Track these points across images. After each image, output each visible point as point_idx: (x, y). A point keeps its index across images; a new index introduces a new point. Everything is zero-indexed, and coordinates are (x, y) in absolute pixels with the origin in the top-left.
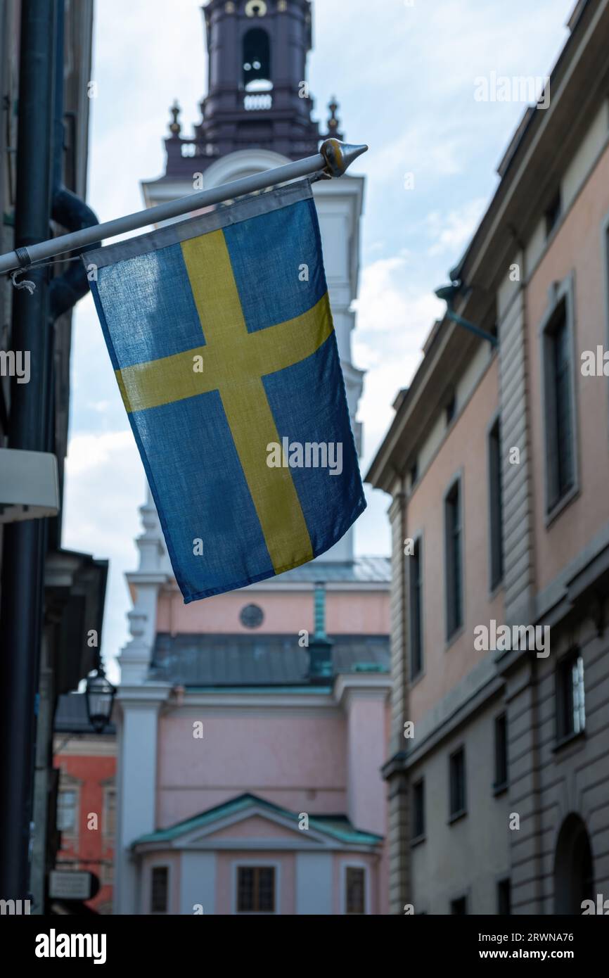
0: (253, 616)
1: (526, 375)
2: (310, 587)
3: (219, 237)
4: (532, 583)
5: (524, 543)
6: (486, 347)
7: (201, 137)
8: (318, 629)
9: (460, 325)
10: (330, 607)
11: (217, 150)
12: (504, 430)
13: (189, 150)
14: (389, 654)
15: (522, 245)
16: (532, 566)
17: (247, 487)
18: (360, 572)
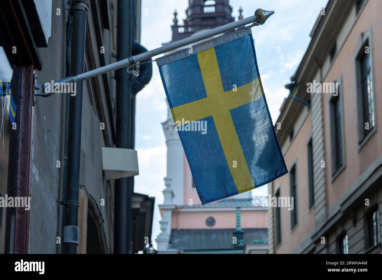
0: (211, 221)
1: (323, 120)
2: (234, 209)
3: (213, 51)
4: (326, 205)
5: (323, 189)
6: (306, 109)
7: (186, 24)
8: (238, 226)
9: (295, 100)
10: (243, 217)
11: (193, 29)
12: (314, 143)
13: (181, 30)
14: (267, 236)
15: (320, 66)
16: (326, 198)
17: (225, 157)
18: (255, 203)
